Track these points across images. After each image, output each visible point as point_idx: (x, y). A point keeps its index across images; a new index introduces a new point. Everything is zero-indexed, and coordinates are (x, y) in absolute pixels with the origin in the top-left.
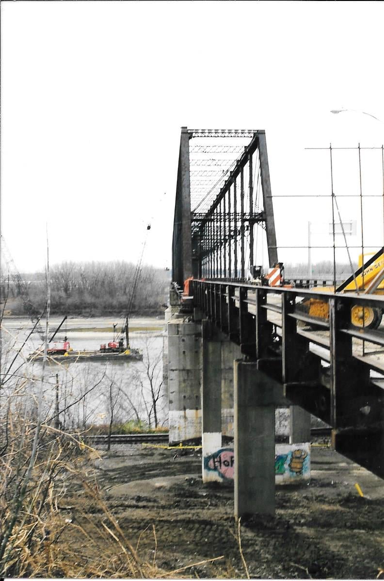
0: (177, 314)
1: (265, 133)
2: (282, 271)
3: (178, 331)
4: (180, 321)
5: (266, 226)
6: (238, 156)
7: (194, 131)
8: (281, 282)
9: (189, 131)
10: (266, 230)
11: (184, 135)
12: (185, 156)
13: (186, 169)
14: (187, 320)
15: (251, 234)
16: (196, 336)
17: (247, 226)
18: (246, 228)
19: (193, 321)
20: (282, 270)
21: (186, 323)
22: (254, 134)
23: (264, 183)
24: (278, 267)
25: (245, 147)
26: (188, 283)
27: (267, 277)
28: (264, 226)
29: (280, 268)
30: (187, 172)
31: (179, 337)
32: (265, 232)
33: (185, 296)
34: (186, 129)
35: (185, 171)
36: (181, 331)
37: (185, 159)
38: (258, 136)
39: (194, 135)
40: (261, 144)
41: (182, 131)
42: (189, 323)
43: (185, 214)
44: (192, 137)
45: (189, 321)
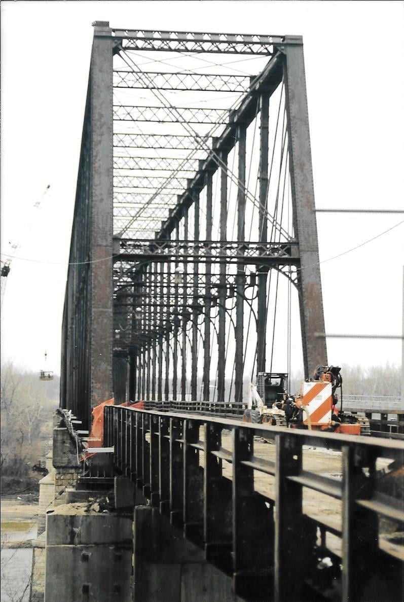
0: (71, 489)
1: (302, 45)
2: (338, 389)
3: (73, 534)
4: (79, 510)
5: (299, 279)
6: (234, 101)
7: (126, 34)
8: (334, 418)
9: (113, 34)
10: (299, 286)
11: (101, 42)
12: (102, 95)
13: (104, 129)
14: (96, 506)
15: (262, 296)
16: (117, 549)
17: (253, 276)
19: (112, 510)
20: (337, 386)
21: (93, 513)
22: (276, 46)
23: (297, 170)
24: (327, 379)
25: (252, 78)
26: (102, 413)
27: (299, 403)
28: (294, 276)
29: (332, 381)
30: (105, 137)
31: (74, 549)
32: (295, 292)
33: (92, 445)
34: (106, 29)
35: (102, 135)
36: (79, 535)
37: (102, 104)
38: (284, 52)
39: (125, 43)
40: (290, 71)
41: (95, 31)
42: (101, 514)
43: (100, 242)
44: (120, 47)
45: (102, 508)
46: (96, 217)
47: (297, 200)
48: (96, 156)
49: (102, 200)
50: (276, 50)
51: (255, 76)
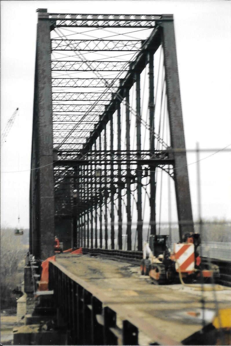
0: (29, 316)
1: (172, 21)
2: (198, 248)
4: (35, 329)
5: (175, 173)
6: (132, 57)
7: (58, 17)
8: (196, 267)
9: (50, 17)
10: (175, 178)
11: (43, 22)
12: (44, 57)
13: (46, 79)
14: (45, 327)
15: (153, 183)
17: (146, 169)
18: (144, 174)
19: (56, 328)
20: (197, 245)
21: (44, 331)
22: (156, 21)
23: (171, 103)
24: (191, 242)
25: (143, 41)
26: (47, 266)
27: (172, 258)
28: (171, 171)
29: (194, 243)
30: (47, 84)
33: (42, 288)
34: (44, 13)
35: (45, 83)
37: (44, 63)
38: (162, 25)
39: (58, 22)
40: (166, 38)
41: (39, 15)
42: (49, 332)
43: (45, 153)
44: (55, 26)
45: (49, 328)
46: (42, 137)
47: (173, 122)
48: (41, 97)
49: (45, 126)
50: (156, 24)
51: (144, 41)
